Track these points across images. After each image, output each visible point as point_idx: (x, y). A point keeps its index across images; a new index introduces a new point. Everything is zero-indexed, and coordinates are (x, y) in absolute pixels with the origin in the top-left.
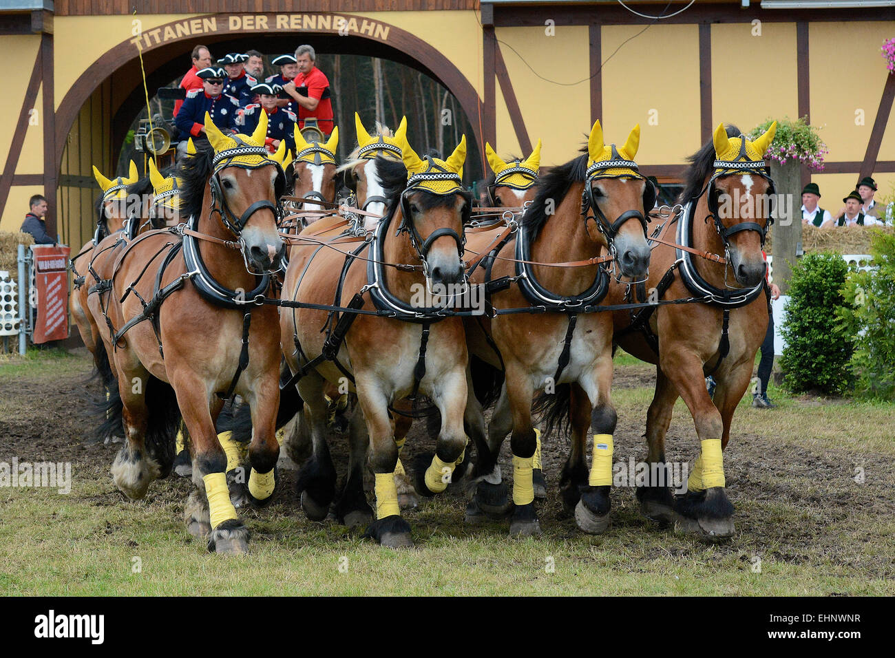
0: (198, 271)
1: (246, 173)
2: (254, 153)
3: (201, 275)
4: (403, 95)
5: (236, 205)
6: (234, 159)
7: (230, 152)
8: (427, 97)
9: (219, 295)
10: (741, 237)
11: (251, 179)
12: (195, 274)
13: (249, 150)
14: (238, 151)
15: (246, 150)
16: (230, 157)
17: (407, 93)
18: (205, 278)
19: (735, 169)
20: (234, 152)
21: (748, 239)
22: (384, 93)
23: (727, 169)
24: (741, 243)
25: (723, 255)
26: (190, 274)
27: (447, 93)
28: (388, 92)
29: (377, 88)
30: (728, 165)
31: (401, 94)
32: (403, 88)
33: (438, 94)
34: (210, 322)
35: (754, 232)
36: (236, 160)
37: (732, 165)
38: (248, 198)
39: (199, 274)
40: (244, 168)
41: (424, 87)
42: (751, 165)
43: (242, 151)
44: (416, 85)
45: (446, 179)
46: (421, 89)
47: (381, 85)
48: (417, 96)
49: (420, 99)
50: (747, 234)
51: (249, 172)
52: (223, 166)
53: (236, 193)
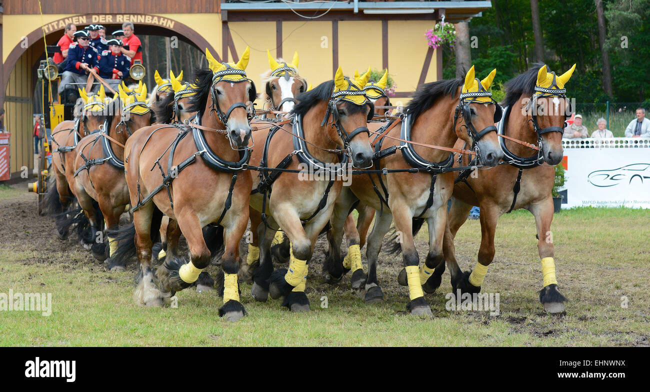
0: (205, 150)
1: (231, 85)
2: (236, 74)
3: (207, 153)
4: (181, 56)
5: (224, 104)
6: (224, 77)
7: (221, 73)
8: (193, 58)
9: (220, 165)
10: (551, 135)
11: (233, 88)
12: (203, 153)
13: (234, 71)
14: (226, 72)
15: (232, 72)
16: (222, 76)
17: (183, 56)
18: (210, 154)
19: (550, 93)
20: (224, 72)
21: (555, 137)
22: (171, 55)
23: (545, 93)
24: (550, 138)
25: (537, 145)
26: (201, 152)
27: (203, 55)
28: (173, 55)
29: (167, 52)
30: (545, 90)
31: (179, 55)
32: (181, 53)
33: (199, 56)
34: (210, 182)
35: (559, 133)
36: (225, 78)
37: (548, 91)
38: (230, 100)
39: (206, 152)
40: (229, 82)
41: (191, 52)
42: (559, 92)
43: (229, 72)
44: (187, 52)
45: (359, 95)
46: (190, 53)
47: (170, 51)
48: (188, 57)
49: (189, 59)
50: (555, 133)
51: (232, 84)
52: (217, 81)
53: (223, 97)
